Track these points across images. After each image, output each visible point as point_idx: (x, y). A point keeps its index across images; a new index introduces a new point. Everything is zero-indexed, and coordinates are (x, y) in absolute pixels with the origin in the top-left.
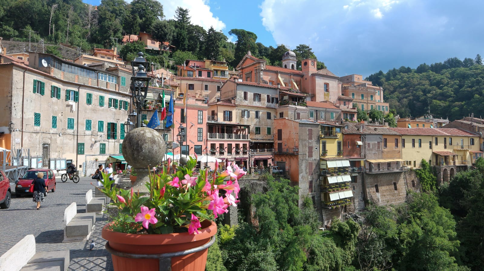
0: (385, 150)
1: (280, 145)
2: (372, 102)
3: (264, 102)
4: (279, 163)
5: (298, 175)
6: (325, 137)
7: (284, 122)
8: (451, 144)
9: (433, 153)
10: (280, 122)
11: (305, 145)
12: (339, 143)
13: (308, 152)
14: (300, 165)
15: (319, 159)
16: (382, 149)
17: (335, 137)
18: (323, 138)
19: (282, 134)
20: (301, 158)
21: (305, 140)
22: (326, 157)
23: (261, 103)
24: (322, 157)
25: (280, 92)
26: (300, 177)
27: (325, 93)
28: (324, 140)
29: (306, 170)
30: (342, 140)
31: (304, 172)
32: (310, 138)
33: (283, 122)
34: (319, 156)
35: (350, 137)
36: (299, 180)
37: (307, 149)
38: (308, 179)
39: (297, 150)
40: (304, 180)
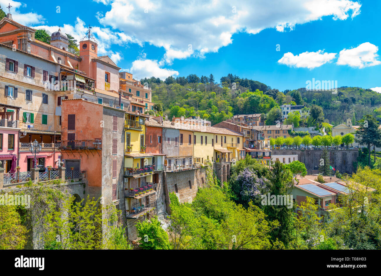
0: (181, 146)
1: (71, 137)
2: (147, 100)
3: (38, 78)
4: (69, 163)
5: (100, 178)
6: (131, 129)
7: (80, 105)
8: (225, 142)
9: (215, 150)
10: (73, 105)
11: (110, 137)
12: (142, 137)
13: (113, 147)
14: (103, 164)
15: (123, 156)
16: (179, 145)
17: (139, 129)
18: (128, 129)
19: (76, 121)
20: (105, 154)
21: (110, 130)
22: (131, 153)
23: (35, 80)
24: (126, 154)
25: (61, 70)
26: (103, 180)
27: (106, 83)
28: (128, 132)
29: (110, 170)
30: (145, 134)
31: (108, 174)
32: (115, 128)
33: (78, 104)
34: (123, 152)
35: (152, 130)
36: (102, 184)
37: (112, 142)
38: (112, 181)
39: (100, 143)
40: (108, 184)
